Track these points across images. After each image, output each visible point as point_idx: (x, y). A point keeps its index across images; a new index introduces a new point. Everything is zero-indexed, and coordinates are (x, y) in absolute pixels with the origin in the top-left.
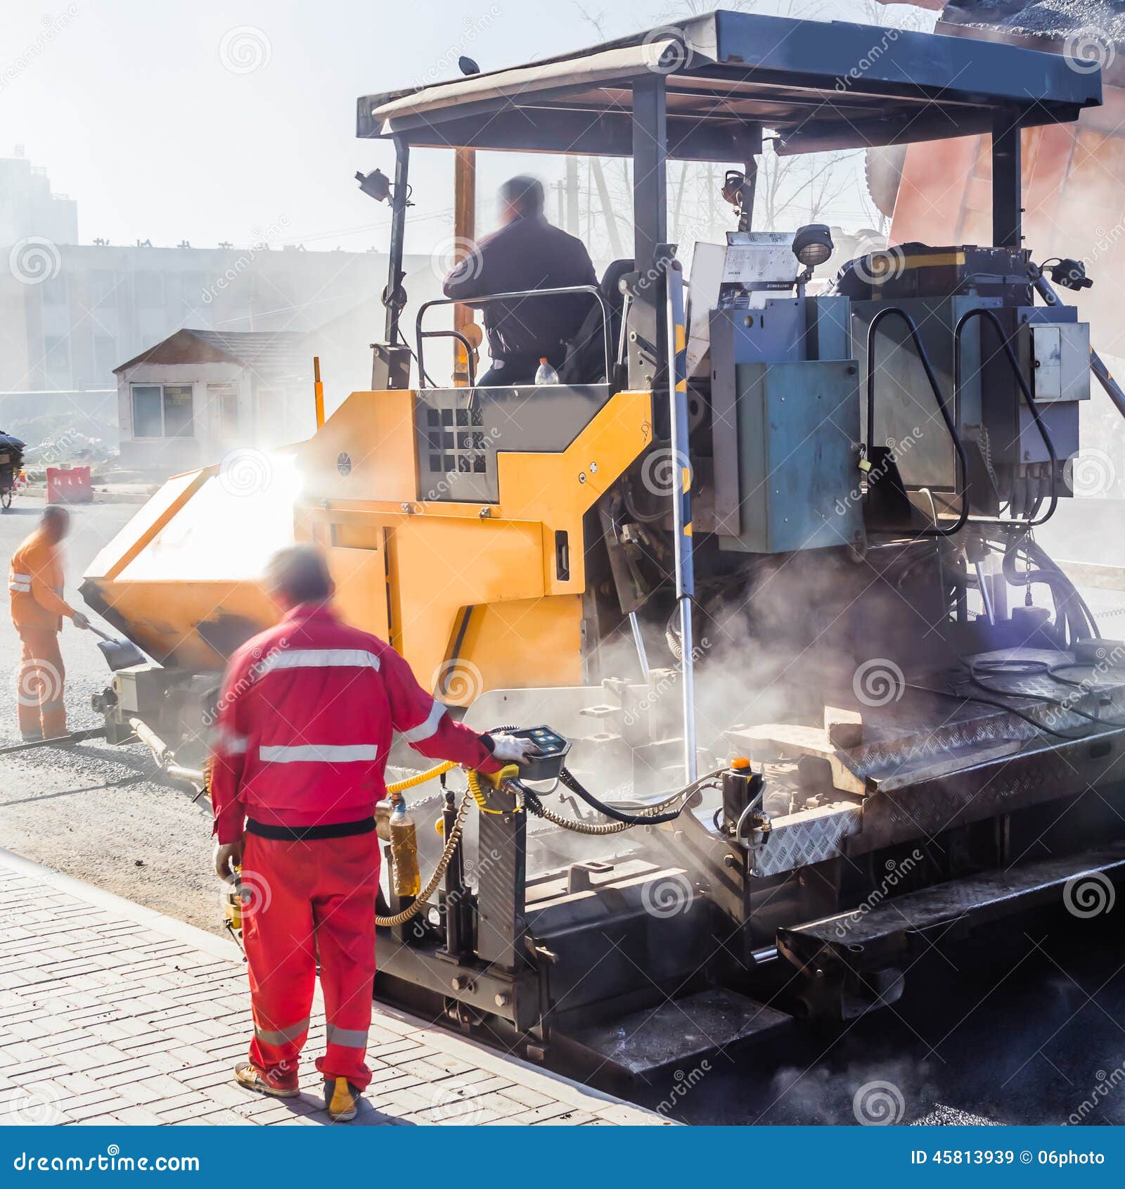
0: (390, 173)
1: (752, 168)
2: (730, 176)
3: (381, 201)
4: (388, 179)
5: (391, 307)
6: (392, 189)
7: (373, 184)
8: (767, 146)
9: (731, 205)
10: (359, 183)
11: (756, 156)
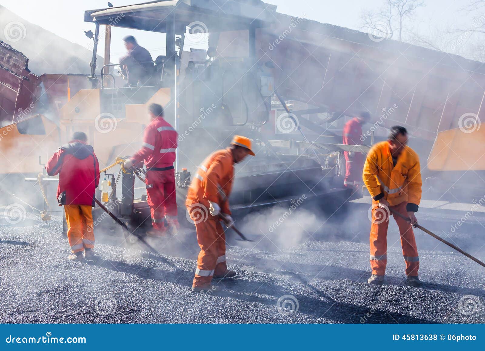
0: (94, 31)
1: (183, 37)
2: (177, 38)
3: (91, 38)
4: (93, 33)
5: (93, 67)
6: (94, 36)
7: (89, 34)
8: (187, 31)
9: (177, 46)
10: (85, 33)
11: (184, 34)
